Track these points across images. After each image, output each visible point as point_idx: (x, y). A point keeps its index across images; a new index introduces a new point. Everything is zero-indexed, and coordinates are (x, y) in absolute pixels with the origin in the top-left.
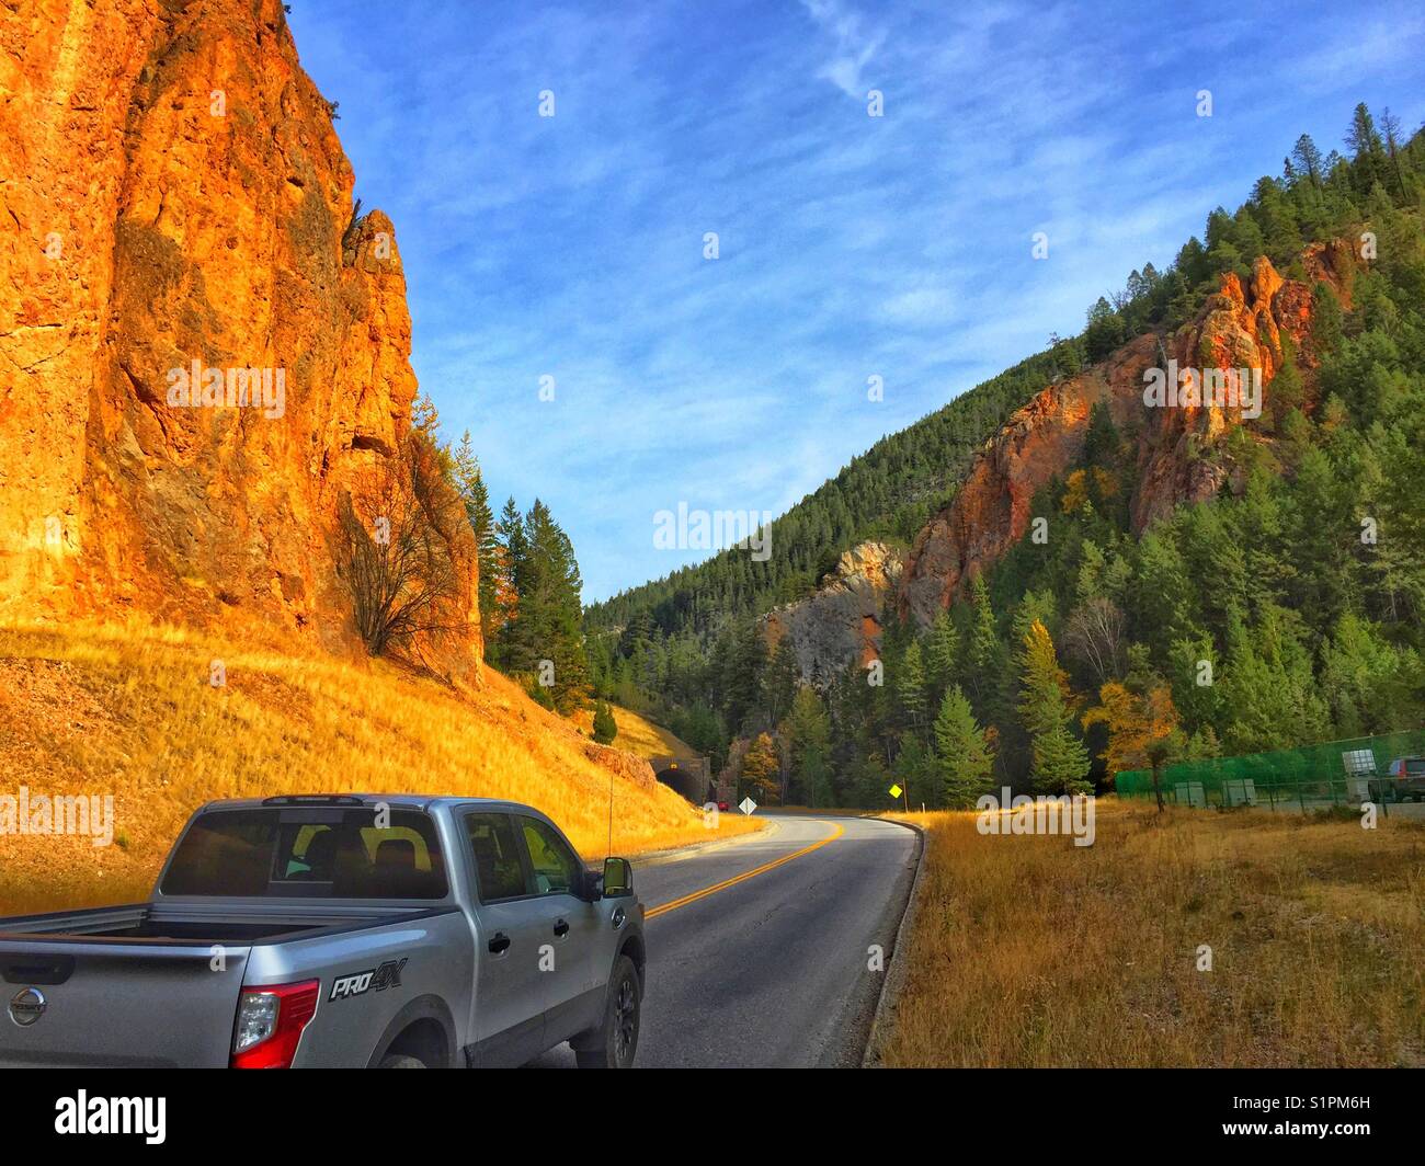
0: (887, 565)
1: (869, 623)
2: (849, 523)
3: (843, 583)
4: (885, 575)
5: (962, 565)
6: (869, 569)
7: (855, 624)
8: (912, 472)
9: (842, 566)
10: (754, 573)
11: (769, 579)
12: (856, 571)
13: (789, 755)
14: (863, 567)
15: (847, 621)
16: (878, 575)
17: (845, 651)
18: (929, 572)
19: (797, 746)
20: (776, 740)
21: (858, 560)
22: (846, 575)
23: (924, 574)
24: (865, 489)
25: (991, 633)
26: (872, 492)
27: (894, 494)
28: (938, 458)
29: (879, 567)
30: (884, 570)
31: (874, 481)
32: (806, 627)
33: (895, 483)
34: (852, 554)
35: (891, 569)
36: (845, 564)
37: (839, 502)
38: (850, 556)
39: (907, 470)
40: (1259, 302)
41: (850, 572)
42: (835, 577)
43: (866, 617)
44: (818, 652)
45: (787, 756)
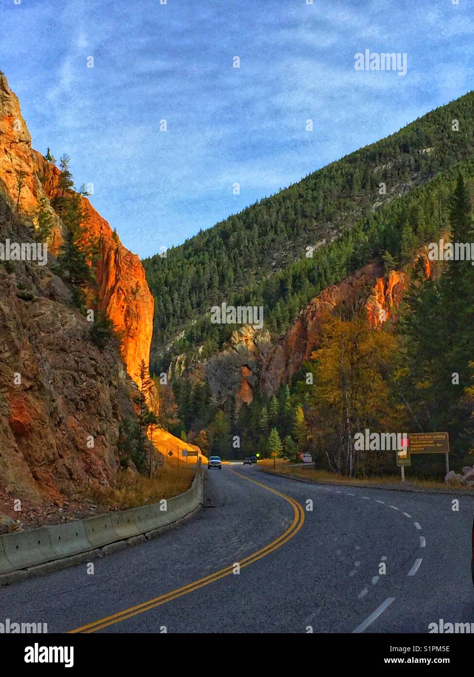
0: (256, 338)
1: (245, 369)
2: (230, 274)
3: (233, 348)
4: (254, 343)
5: (287, 366)
6: (246, 340)
7: (238, 370)
8: (275, 237)
9: (233, 338)
10: (165, 305)
11: (175, 311)
12: (240, 341)
13: (213, 439)
14: (244, 339)
15: (234, 368)
16: (251, 343)
17: (233, 384)
18: (273, 368)
19: (216, 435)
20: (207, 432)
21: (241, 335)
22: (235, 344)
23: (271, 369)
24: (242, 247)
25: (290, 405)
26: (246, 250)
27: (262, 252)
28: (293, 227)
29: (252, 339)
30: (254, 341)
31: (248, 241)
32: (214, 372)
33: (263, 244)
34: (238, 332)
35: (258, 340)
36: (234, 338)
37: (224, 255)
38: (237, 333)
39: (271, 235)
40: (388, 289)
41: (236, 342)
42: (229, 344)
43: (244, 366)
44: (219, 385)
45: (212, 440)
